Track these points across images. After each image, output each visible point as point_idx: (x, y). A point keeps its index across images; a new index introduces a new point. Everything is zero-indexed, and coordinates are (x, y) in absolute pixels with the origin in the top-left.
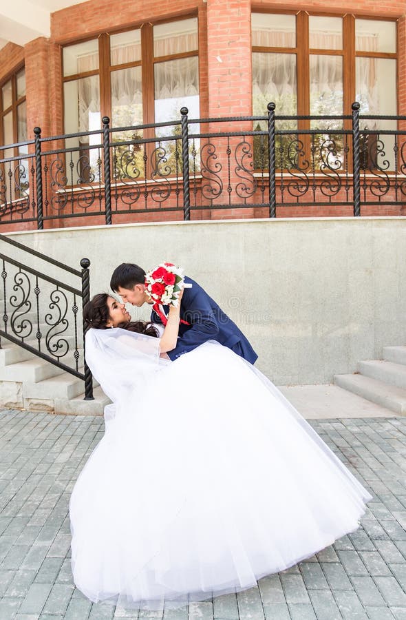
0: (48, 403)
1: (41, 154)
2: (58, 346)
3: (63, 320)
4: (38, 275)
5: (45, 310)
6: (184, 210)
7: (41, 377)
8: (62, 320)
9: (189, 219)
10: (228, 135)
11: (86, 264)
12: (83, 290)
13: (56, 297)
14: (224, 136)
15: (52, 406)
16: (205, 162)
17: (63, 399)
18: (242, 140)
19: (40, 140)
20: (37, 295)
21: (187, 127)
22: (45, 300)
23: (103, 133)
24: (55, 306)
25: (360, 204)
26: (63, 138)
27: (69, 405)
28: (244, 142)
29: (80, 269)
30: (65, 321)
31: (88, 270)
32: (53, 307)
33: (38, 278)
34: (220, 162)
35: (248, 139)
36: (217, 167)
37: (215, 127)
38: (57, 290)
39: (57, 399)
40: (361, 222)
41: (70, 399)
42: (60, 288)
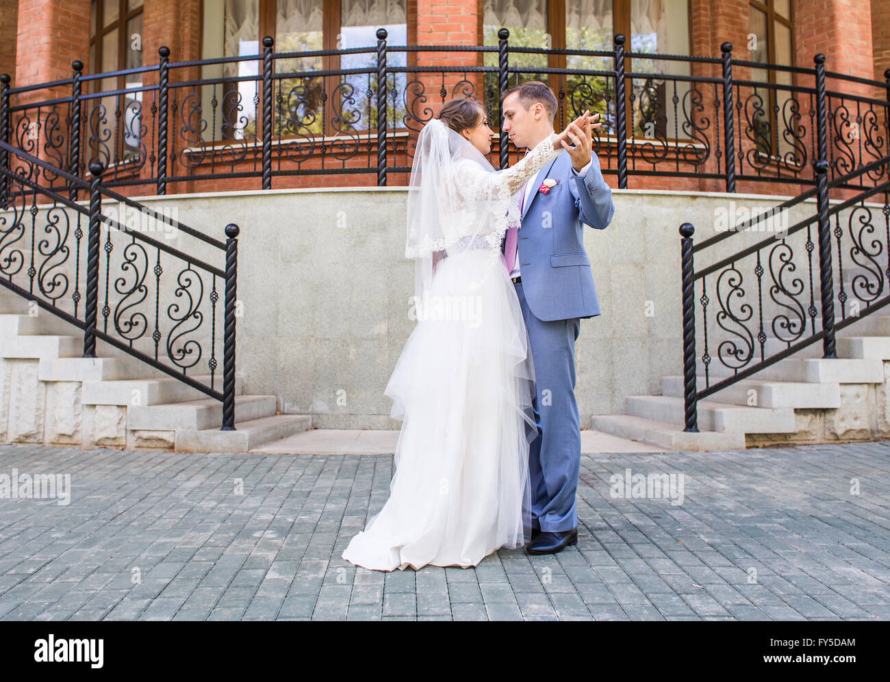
0: (165, 436)
1: (168, 85)
2: (185, 352)
3: (195, 312)
4: (160, 246)
5: (168, 298)
6: (378, 172)
7: (157, 399)
8: (193, 313)
9: (385, 184)
10: (442, 70)
11: (232, 232)
12: (227, 269)
13: (187, 280)
14: (437, 71)
15: (172, 440)
16: (410, 107)
17: (189, 428)
18: (463, 79)
19: (168, 65)
20: (158, 276)
21: (385, 56)
22: (169, 284)
23: (264, 59)
24: (184, 292)
25: (627, 173)
26: (198, 64)
27: (198, 438)
28: (465, 81)
29: (224, 239)
30: (197, 314)
31: (236, 241)
32: (181, 294)
33: (161, 251)
34: (432, 108)
35: (471, 78)
36: (426, 114)
37: (425, 59)
38: (189, 269)
39: (179, 428)
40: (627, 197)
41: (200, 429)
42: (193, 267)
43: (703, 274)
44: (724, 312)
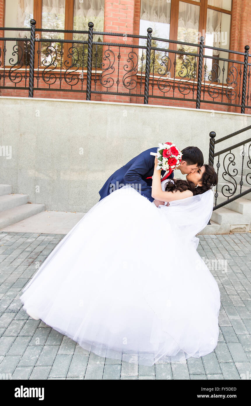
43: (219, 154)
44: (226, 172)
